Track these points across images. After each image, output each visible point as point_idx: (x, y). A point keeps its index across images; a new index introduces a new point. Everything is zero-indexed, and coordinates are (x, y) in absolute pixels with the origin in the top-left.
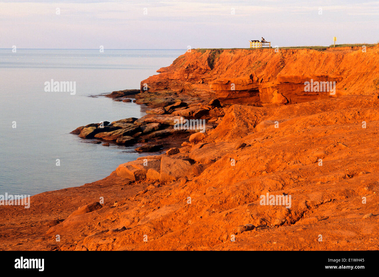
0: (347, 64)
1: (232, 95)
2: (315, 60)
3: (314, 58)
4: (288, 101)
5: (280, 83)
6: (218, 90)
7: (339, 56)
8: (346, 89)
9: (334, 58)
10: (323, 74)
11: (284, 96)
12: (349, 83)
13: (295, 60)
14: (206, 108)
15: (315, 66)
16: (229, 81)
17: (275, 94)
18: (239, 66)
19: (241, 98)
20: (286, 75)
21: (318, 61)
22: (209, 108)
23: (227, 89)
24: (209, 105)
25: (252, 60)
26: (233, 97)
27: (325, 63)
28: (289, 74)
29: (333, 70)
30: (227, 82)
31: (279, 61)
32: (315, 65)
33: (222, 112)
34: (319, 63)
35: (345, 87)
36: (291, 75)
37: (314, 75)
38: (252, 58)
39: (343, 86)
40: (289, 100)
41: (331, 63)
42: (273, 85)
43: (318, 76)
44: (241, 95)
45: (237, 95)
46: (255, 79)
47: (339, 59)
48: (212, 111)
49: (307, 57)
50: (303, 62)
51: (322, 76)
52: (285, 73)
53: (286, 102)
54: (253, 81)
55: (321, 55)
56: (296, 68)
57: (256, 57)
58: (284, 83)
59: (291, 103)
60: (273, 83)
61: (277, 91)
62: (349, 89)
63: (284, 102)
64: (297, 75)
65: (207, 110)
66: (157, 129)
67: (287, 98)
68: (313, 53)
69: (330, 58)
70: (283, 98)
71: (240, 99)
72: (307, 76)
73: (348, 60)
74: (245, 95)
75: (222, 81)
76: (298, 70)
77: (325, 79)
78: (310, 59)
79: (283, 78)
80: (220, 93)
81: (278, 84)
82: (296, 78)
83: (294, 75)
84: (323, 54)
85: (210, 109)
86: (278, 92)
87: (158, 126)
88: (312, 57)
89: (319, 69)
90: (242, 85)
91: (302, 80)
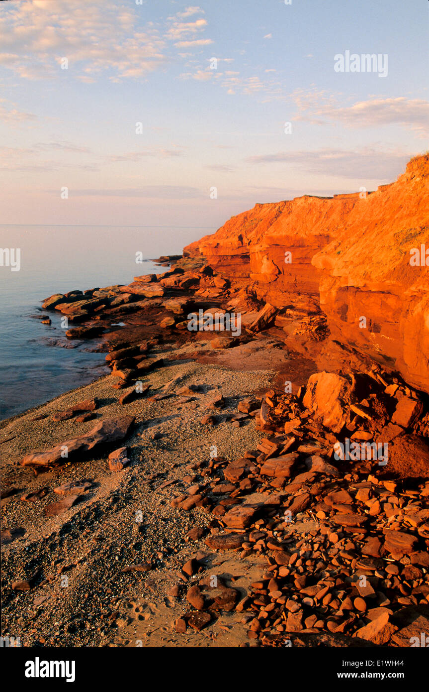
0: (358, 216)
1: (222, 261)
2: (314, 212)
3: (314, 210)
4: (279, 271)
5: (268, 246)
6: (208, 254)
7: (347, 205)
8: (339, 253)
9: (340, 208)
10: (323, 233)
11: (275, 265)
12: (346, 243)
13: (289, 213)
14: (196, 276)
15: (314, 222)
16: (218, 244)
17: (265, 261)
18: (232, 225)
19: (235, 265)
20: (275, 235)
21: (318, 214)
22: (199, 276)
23: (217, 253)
24: (200, 273)
25: (248, 218)
26: (225, 264)
27: (328, 216)
28: (279, 233)
29: (336, 226)
30: (216, 245)
31: (274, 217)
32: (314, 219)
33: (212, 282)
34: (319, 217)
35: (339, 249)
36: (281, 233)
37: (310, 234)
38: (249, 215)
39: (336, 248)
40: (281, 270)
41: (335, 216)
42: (261, 248)
43: (315, 235)
44: (233, 262)
45: (229, 261)
46: (245, 241)
47: (348, 210)
48: (202, 281)
49: (303, 208)
50: (298, 216)
51: (321, 235)
52: (274, 231)
53: (277, 272)
54: (242, 243)
55: (324, 205)
56: (288, 224)
57: (253, 214)
58: (274, 246)
59: (284, 274)
60: (261, 246)
61: (266, 257)
62: (344, 253)
63: (275, 273)
64: (288, 234)
65: (197, 279)
66: (127, 301)
67: (279, 268)
68: (313, 202)
69: (335, 208)
70: (274, 267)
71: (233, 266)
72: (302, 236)
73: (359, 209)
74: (238, 262)
75: (211, 243)
76: (291, 227)
77: (325, 239)
78: (308, 211)
79: (271, 238)
80: (210, 258)
81: (268, 248)
82: (287, 237)
83: (284, 234)
84: (326, 202)
85: (200, 278)
86: (268, 259)
87: (129, 298)
88: (311, 207)
89: (318, 224)
90: (232, 248)
91: (295, 241)
